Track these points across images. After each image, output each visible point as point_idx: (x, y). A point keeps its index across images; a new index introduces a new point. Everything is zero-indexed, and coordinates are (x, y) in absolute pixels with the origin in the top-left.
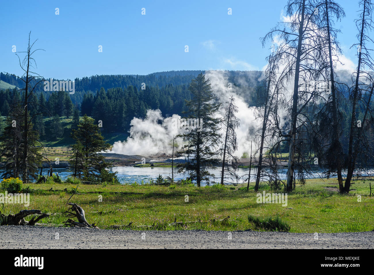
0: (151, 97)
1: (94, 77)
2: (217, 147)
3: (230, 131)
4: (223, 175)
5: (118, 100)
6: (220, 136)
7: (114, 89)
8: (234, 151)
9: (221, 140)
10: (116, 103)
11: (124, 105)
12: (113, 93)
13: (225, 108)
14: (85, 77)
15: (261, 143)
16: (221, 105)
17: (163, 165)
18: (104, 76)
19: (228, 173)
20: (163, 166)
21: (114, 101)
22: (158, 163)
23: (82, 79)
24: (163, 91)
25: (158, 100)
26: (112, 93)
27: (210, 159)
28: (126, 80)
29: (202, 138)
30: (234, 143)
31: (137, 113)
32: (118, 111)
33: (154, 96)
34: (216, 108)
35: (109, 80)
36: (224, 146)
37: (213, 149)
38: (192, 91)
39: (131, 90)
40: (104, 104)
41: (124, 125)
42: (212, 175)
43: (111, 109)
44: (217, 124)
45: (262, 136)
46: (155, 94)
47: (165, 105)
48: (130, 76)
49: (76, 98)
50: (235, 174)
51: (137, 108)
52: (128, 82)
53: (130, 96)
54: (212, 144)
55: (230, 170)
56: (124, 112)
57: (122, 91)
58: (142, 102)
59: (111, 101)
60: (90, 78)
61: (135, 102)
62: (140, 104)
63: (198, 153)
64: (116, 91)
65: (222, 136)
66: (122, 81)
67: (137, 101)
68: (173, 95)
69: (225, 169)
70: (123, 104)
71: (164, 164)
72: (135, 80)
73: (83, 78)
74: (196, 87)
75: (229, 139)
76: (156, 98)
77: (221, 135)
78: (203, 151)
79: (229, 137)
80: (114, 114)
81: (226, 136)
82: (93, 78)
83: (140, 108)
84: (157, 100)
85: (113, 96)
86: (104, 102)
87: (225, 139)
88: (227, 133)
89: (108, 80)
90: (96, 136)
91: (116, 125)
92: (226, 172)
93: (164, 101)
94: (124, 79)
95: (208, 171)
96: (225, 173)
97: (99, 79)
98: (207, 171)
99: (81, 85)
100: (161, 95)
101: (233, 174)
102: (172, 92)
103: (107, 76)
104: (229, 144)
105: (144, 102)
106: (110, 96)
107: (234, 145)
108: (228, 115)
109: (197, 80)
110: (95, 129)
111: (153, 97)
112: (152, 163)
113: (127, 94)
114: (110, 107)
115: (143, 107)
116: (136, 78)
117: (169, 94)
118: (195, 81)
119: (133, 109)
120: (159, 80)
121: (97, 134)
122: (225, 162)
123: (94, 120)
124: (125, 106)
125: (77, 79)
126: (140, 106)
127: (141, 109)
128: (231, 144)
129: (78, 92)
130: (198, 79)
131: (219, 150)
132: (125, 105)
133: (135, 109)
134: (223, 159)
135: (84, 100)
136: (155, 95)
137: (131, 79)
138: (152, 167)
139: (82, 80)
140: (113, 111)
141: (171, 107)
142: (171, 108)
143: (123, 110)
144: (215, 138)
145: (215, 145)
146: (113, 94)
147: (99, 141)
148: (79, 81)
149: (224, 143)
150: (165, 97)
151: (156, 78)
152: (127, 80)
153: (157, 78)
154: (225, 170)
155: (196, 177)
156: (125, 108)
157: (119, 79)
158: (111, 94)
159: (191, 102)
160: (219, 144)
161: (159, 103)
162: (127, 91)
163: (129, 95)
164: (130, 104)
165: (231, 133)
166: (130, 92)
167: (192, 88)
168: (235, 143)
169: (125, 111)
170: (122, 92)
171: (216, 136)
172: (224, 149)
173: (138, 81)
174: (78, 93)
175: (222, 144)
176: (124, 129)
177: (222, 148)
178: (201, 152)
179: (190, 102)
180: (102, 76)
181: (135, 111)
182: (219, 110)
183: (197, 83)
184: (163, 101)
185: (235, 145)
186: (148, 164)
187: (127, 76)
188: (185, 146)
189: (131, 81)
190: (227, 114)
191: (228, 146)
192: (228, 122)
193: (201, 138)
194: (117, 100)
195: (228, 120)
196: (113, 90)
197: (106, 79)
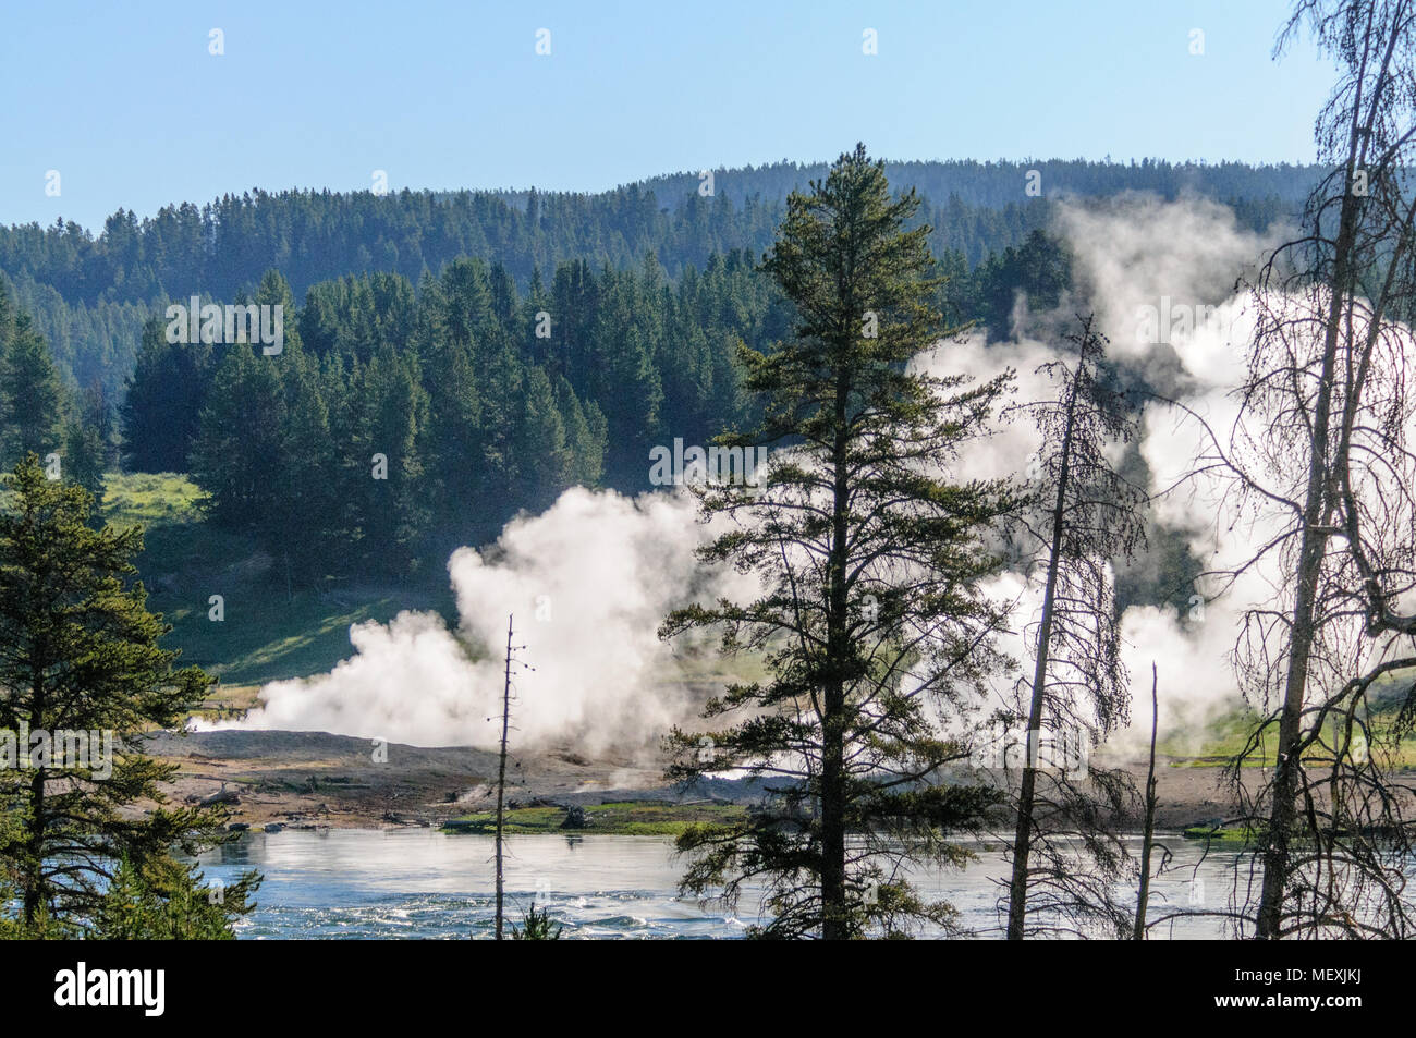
0: (606, 340)
1: (236, 202)
2: (977, 699)
3: (1075, 579)
4: (1022, 913)
5: (374, 360)
6: (996, 622)
7: (355, 283)
8: (1101, 728)
9: (1004, 644)
10: (359, 384)
11: (414, 398)
12: (343, 314)
13: (1037, 407)
14: (177, 207)
15: (1291, 673)
16: (1010, 384)
17: (652, 818)
18: (303, 197)
19: (1061, 893)
20: (647, 826)
21: (348, 365)
22: (620, 806)
23: (154, 215)
24: (693, 295)
25: (654, 363)
26: (339, 313)
27: (926, 788)
28: (453, 227)
29: (863, 634)
30: (1101, 672)
31: (500, 446)
32: (369, 437)
33: (626, 330)
34: (967, 412)
35: (340, 225)
36: (1028, 693)
37: (945, 719)
38: (789, 276)
39: (471, 291)
40: (276, 385)
41: (414, 533)
42: (936, 908)
43: (325, 422)
44: (972, 530)
45: (1291, 618)
46: (633, 319)
47: (703, 395)
48: (481, 199)
49: (107, 344)
50: (1108, 904)
51: (501, 418)
52: (466, 239)
53: (460, 333)
54: (936, 678)
55: (1071, 872)
56: (410, 442)
57: (407, 296)
58: (540, 377)
59: (323, 369)
60: (207, 209)
61: (493, 373)
62: (526, 384)
63: (834, 740)
64: (363, 296)
65: (1015, 621)
66: (424, 233)
67: (504, 364)
68: (759, 323)
69: (1031, 865)
70: (404, 390)
71: (659, 809)
72: (515, 226)
73: (165, 214)
74: (821, 254)
75: (1069, 638)
76: (639, 349)
77: (1007, 609)
78: (873, 727)
79: (1067, 625)
80: (340, 455)
81: (1039, 617)
82: (230, 208)
83: (522, 415)
84: (645, 362)
85: (345, 334)
86: (276, 375)
87: (1032, 641)
88: (1050, 599)
89: (333, 223)
90: (100, 611)
91: (358, 534)
92: (1045, 887)
93: (692, 368)
94: (441, 217)
95: (910, 880)
96: (1036, 890)
97: (271, 217)
98: (902, 882)
99: (150, 260)
100: (670, 327)
101: (1092, 899)
102: (753, 304)
103: (326, 195)
104: (1064, 673)
105: (554, 372)
106: (326, 331)
107: (1099, 684)
108: (1057, 461)
109: (829, 200)
110: (101, 566)
111: (620, 341)
112: (577, 804)
113: (437, 319)
114: (315, 411)
115: (543, 409)
116: (523, 208)
117: (729, 318)
118: (809, 206)
119: (476, 422)
120: (678, 225)
121: (117, 602)
122: (1035, 811)
123: (209, 495)
124: (421, 405)
125: (119, 215)
126: (520, 397)
127: (529, 419)
128: (1078, 677)
129: (128, 304)
130: (831, 191)
131: (992, 723)
132: (417, 394)
133: (486, 421)
134: (1018, 795)
135: (147, 358)
136: (635, 328)
137: (489, 222)
138: (572, 832)
139: (158, 222)
140: (337, 432)
141: (739, 407)
142: (741, 414)
143: (406, 433)
144: (959, 631)
145: (959, 686)
146: (348, 314)
147: (126, 650)
148: (133, 233)
149: (1028, 668)
150: (698, 335)
151: (659, 209)
152: (465, 228)
153: (665, 211)
154: (1034, 871)
155: (815, 922)
156: (418, 416)
157: (410, 219)
158: (328, 320)
159: (783, 360)
160: (988, 682)
161: (656, 382)
162: (444, 299)
163: (454, 322)
164: (454, 390)
165: (1078, 595)
166: (456, 308)
167: (793, 258)
168: (1111, 672)
169: (418, 438)
170: (408, 308)
171: (969, 621)
172: (1028, 713)
173: (538, 231)
174: (126, 314)
175: (1016, 676)
176: (415, 563)
177: (1012, 705)
178: (854, 738)
179: (775, 365)
180: (292, 200)
181: (490, 434)
182: (992, 421)
183: (828, 218)
184: (687, 366)
185: (1108, 683)
186: (547, 811)
187: (462, 197)
188: (734, 689)
189: (491, 234)
190: (1048, 455)
191: (1060, 692)
192: (1058, 513)
193: (856, 633)
194: (364, 359)
195: (1061, 500)
196: (345, 293)
197: (318, 220)
